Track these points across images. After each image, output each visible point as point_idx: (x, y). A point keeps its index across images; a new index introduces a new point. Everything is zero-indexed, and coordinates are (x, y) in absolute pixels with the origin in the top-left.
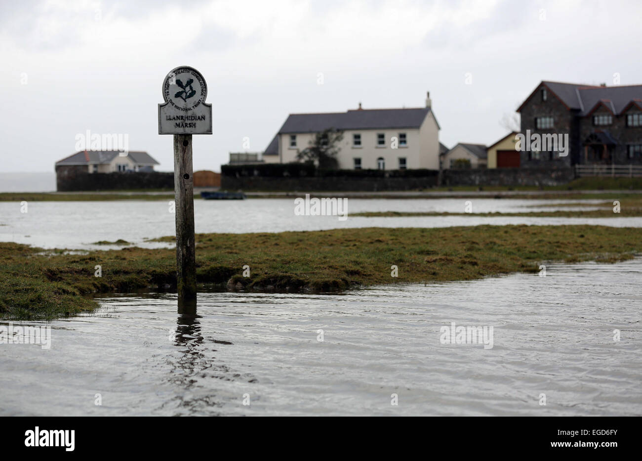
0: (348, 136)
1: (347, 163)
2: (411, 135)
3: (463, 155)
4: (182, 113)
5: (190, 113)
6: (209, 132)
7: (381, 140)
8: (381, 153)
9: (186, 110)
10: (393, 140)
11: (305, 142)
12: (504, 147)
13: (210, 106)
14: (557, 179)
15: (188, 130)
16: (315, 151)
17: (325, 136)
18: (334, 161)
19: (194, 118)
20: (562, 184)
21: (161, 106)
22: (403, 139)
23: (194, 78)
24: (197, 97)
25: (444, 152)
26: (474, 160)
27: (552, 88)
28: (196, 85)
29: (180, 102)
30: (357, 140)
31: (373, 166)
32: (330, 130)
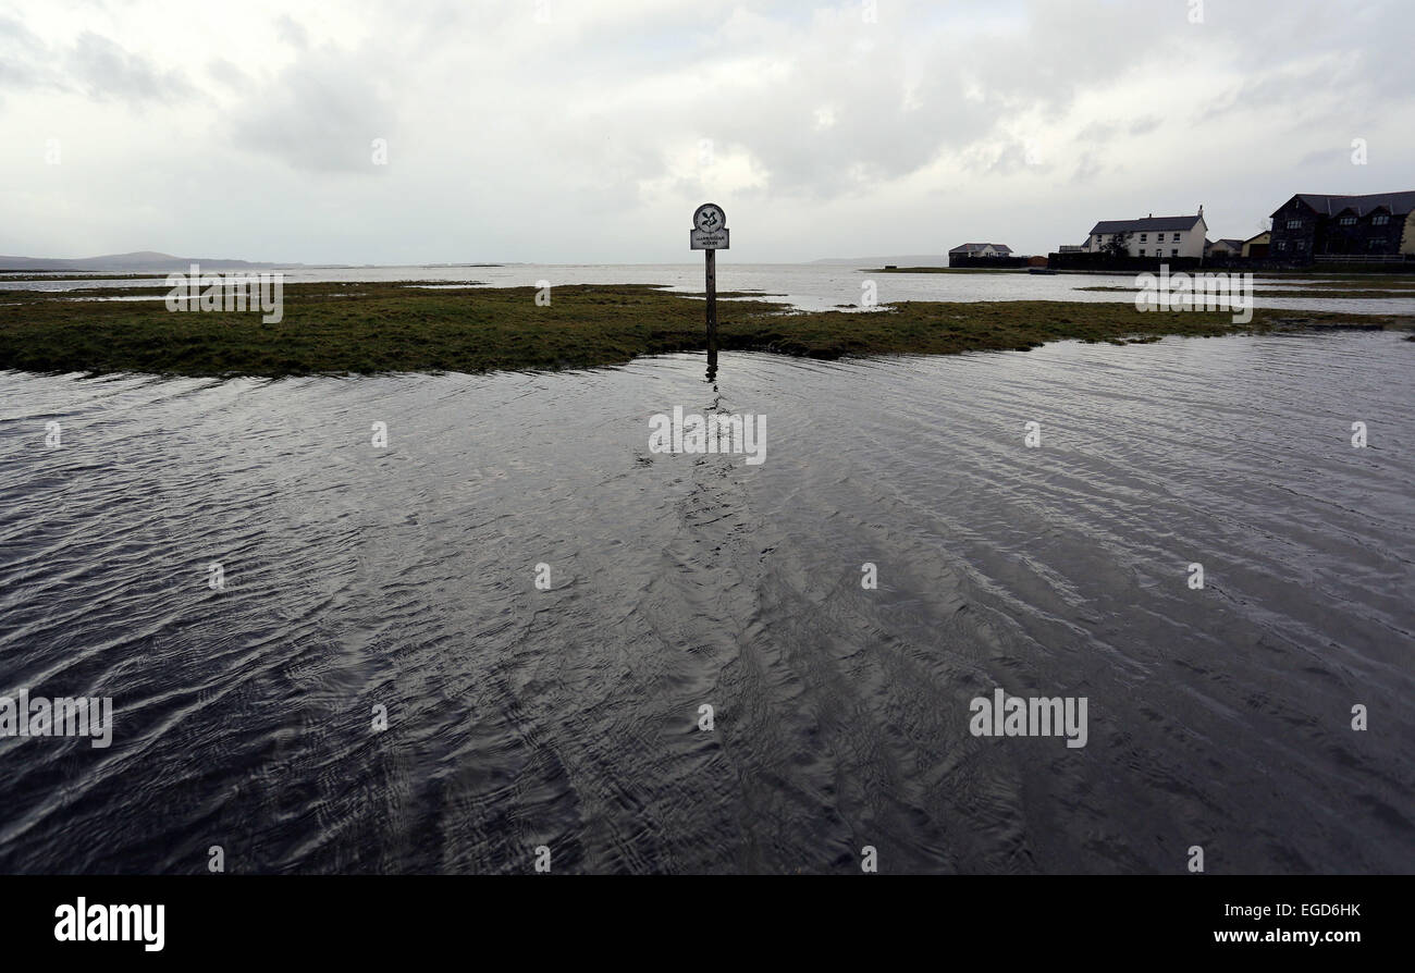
0: (1137, 236)
1: (1135, 253)
2: (1183, 235)
3: (1223, 247)
4: (708, 236)
5: (713, 235)
6: (727, 247)
7: (1161, 238)
8: (1159, 246)
9: (711, 233)
10: (1169, 236)
11: (1106, 240)
12: (1254, 242)
13: (728, 230)
14: (1296, 264)
15: (711, 247)
16: (1113, 245)
17: (1121, 235)
18: (1126, 251)
19: (716, 238)
20: (1299, 267)
21: (692, 231)
22: (1177, 237)
23: (715, 211)
24: (718, 224)
25: (1208, 244)
26: (1231, 251)
27: (1305, 200)
28: (717, 216)
29: (706, 228)
30: (1144, 238)
31: (1153, 255)
32: (1125, 232)
